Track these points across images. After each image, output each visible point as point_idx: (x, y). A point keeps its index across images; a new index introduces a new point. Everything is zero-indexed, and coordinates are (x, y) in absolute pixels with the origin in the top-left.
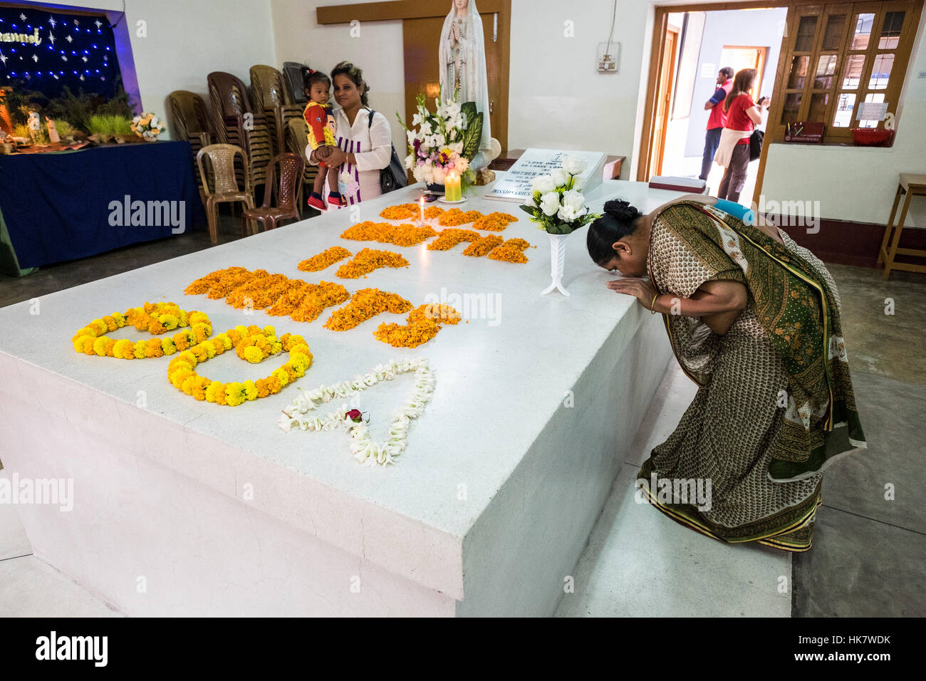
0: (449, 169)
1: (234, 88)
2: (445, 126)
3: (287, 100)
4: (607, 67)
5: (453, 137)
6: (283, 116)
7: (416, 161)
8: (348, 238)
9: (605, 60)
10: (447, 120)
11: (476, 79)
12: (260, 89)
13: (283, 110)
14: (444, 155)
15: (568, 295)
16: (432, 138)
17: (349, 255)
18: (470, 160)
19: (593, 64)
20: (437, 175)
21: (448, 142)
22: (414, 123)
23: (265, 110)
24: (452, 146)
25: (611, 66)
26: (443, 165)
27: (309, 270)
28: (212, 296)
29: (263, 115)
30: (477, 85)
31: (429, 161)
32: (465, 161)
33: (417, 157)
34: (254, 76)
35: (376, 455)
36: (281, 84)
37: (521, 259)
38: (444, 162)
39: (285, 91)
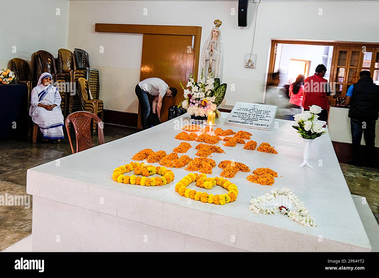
0: (208, 109)
1: (49, 59)
2: (204, 88)
3: (75, 68)
4: (250, 65)
5: (208, 94)
6: (74, 76)
7: (189, 104)
8: (180, 139)
9: (249, 62)
10: (206, 86)
12: (62, 62)
13: (74, 73)
14: (205, 102)
15: (312, 167)
16: (198, 94)
18: (218, 105)
19: (243, 64)
20: (201, 112)
21: (206, 96)
22: (187, 86)
23: (64, 72)
24: (208, 98)
25: (252, 65)
26: (204, 107)
29: (64, 74)
30: (219, 71)
31: (197, 105)
32: (215, 105)
33: (189, 102)
34: (60, 54)
36: (72, 59)
37: (275, 152)
38: (204, 105)
39: (75, 63)
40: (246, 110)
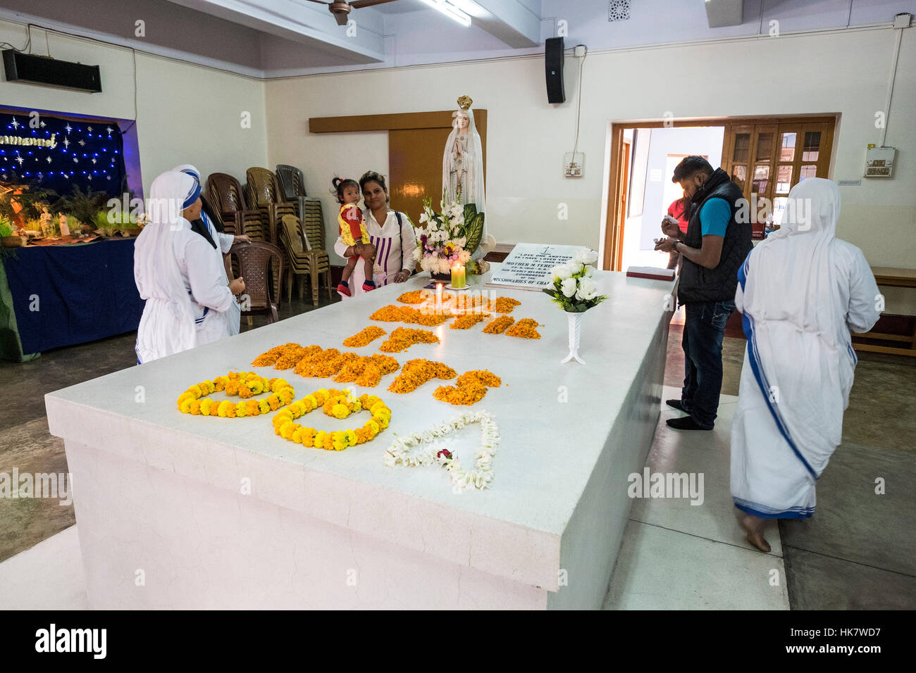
0: (454, 260)
1: (232, 187)
2: (449, 224)
3: (279, 199)
4: (573, 173)
5: (456, 234)
6: (276, 212)
7: (423, 253)
8: (378, 319)
9: (571, 167)
10: (451, 218)
11: (476, 184)
12: (255, 189)
13: (276, 207)
14: (449, 248)
15: (584, 363)
16: (438, 234)
17: (385, 333)
18: (472, 253)
19: (561, 172)
20: (443, 266)
21: (452, 237)
22: (421, 221)
23: (259, 207)
24: (455, 241)
25: (577, 172)
26: (448, 256)
27: (354, 346)
28: (279, 367)
29: (258, 212)
30: (476, 188)
31: (435, 254)
32: (467, 253)
33: (424, 250)
34: (250, 177)
35: (475, 481)
36: (274, 184)
37: (535, 336)
38: (449, 254)
39: (277, 190)
40: (529, 257)
